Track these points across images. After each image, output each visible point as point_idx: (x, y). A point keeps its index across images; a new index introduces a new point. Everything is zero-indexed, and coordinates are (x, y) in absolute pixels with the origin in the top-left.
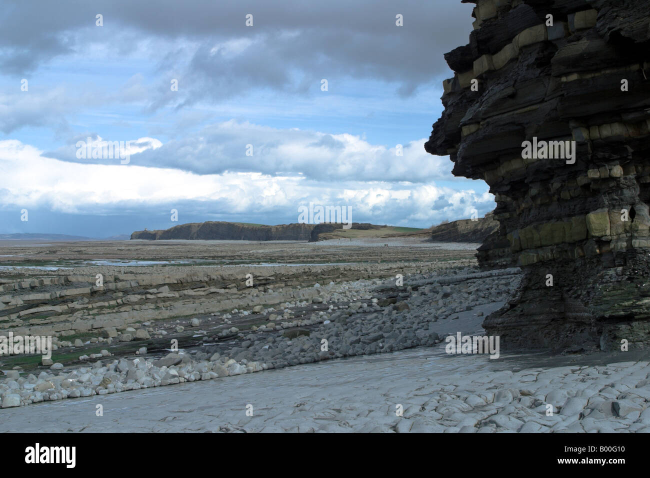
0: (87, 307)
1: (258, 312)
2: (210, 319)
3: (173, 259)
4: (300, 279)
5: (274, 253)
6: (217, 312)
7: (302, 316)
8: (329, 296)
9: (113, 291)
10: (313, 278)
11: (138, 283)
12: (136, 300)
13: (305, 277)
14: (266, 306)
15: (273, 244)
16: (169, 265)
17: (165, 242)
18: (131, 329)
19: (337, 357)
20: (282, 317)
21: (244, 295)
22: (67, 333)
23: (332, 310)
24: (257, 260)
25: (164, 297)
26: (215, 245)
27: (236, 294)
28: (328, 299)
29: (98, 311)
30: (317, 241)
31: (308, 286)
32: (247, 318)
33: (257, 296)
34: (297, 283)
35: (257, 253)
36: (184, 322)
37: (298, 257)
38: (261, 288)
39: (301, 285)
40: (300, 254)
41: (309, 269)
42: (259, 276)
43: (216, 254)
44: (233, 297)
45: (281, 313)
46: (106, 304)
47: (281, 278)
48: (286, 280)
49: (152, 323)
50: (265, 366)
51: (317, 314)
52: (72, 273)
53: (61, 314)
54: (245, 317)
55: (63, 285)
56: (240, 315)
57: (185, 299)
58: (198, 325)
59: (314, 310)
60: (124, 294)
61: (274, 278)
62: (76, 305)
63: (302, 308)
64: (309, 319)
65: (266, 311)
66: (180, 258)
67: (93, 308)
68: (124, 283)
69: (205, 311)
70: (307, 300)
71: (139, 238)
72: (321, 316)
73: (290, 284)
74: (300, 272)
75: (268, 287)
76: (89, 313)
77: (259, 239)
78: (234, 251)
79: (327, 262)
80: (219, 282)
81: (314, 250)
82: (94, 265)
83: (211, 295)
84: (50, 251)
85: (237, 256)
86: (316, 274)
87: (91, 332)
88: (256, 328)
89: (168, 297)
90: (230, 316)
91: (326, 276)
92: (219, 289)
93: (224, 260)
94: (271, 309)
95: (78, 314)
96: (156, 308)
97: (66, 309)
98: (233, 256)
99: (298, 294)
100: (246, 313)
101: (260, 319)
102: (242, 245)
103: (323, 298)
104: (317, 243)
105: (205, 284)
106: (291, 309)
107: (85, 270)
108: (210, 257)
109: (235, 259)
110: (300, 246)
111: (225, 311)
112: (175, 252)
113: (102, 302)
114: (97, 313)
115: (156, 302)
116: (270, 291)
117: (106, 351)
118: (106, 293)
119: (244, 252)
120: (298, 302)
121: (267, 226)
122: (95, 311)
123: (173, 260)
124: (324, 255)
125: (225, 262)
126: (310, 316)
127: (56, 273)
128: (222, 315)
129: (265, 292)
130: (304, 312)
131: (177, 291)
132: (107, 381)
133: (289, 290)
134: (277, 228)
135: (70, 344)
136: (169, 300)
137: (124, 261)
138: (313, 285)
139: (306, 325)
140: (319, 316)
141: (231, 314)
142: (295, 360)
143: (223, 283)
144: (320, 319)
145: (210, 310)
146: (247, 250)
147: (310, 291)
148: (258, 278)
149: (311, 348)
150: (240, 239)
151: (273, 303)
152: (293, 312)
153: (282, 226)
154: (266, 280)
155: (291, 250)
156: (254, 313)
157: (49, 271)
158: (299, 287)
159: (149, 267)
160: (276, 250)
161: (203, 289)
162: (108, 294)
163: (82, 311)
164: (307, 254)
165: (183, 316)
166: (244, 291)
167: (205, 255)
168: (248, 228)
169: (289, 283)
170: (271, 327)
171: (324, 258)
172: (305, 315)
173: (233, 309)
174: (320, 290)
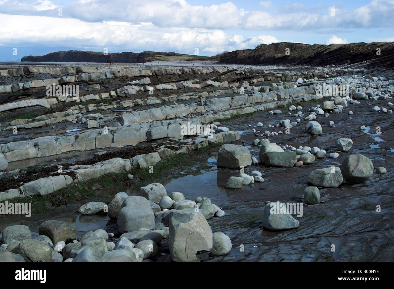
153: (118, 54)
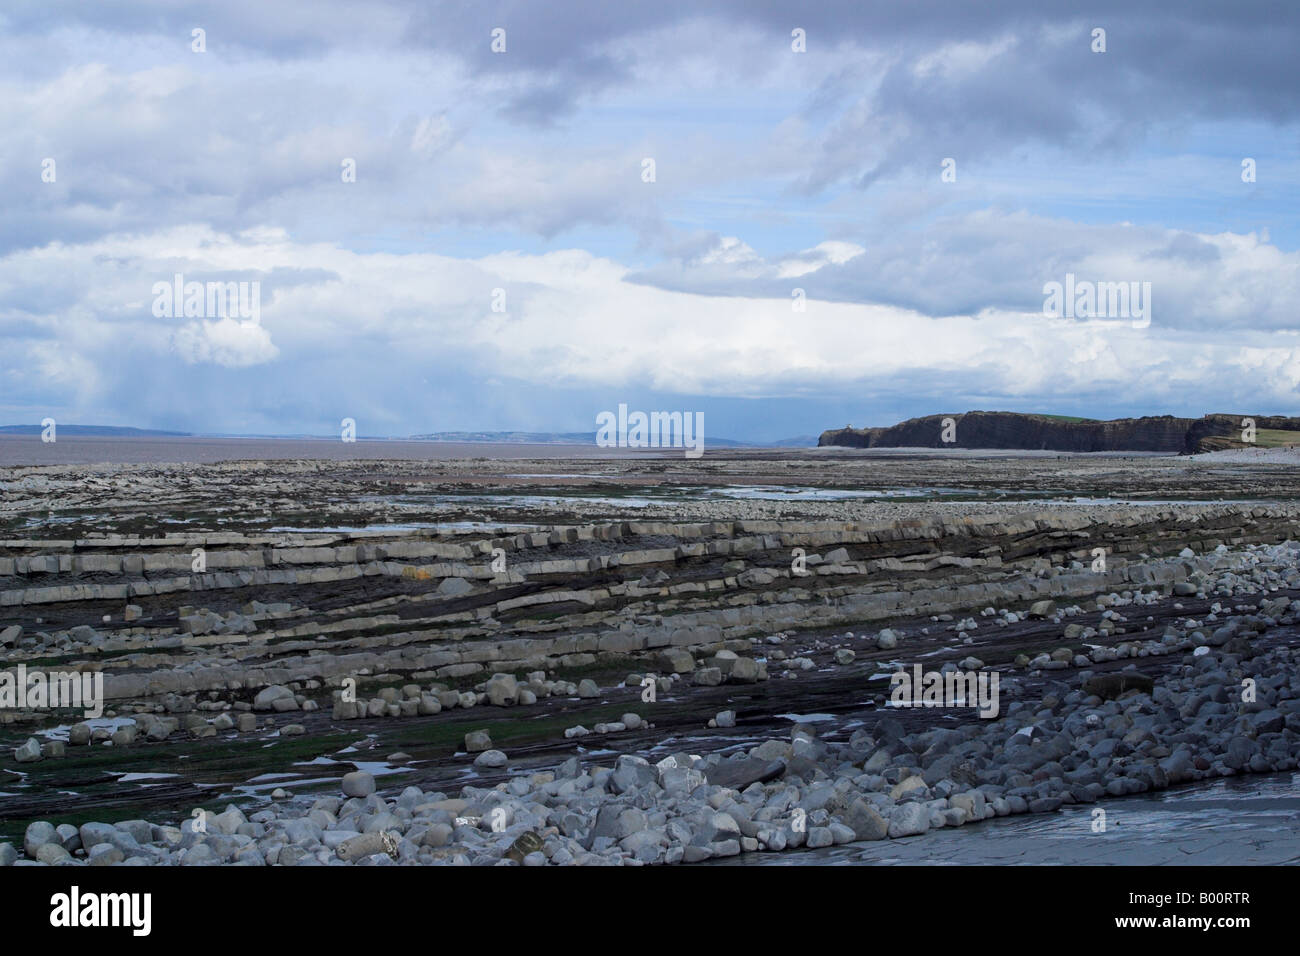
0: (657, 594)
1: (1043, 616)
2: (925, 630)
3: (894, 486)
4: (1149, 536)
5: (1106, 476)
6: (947, 613)
7: (1145, 628)
8: (1212, 579)
9: (725, 556)
10: (1179, 535)
11: (780, 540)
12: (767, 579)
13: (1161, 533)
14: (1061, 601)
15: (1106, 457)
16: (880, 499)
17: (887, 452)
18: (725, 655)
19: (1217, 776)
20: (1096, 630)
21: (1016, 572)
22: (576, 661)
23: (1217, 614)
24: (1067, 491)
25: (833, 575)
26: (985, 459)
27: (997, 570)
28: (1211, 586)
29: (677, 605)
30: (1197, 452)
31: (1166, 555)
32: (1012, 631)
33: (1046, 576)
34: (1141, 546)
35: (1072, 476)
36: (864, 637)
37: (1155, 487)
38: (1057, 557)
39: (1149, 552)
40: (1160, 480)
41: (1172, 514)
42: (1056, 530)
43: (986, 477)
44: (990, 576)
45: (1094, 619)
46: (701, 587)
47: (1106, 535)
48: (1116, 539)
49: (790, 637)
50: (1000, 804)
51: (1181, 626)
52: (672, 514)
53: (592, 608)
54: (1010, 627)
55: (618, 542)
56: (999, 621)
57: (881, 580)
58: (893, 646)
59: (1176, 614)
60: (746, 565)
61: (1088, 535)
62: (633, 588)
63: (1146, 607)
64: (1159, 639)
65: (1062, 613)
66: (905, 485)
67: (670, 596)
68: (748, 540)
69: (917, 610)
70: (1160, 589)
71: (835, 443)
72: (1191, 630)
73: (1125, 549)
74: (1150, 520)
75: (1074, 554)
76: (656, 608)
77: (1077, 447)
78: (1024, 472)
79: (1217, 497)
80: (965, 540)
81: (1191, 471)
82: (727, 497)
83: (941, 571)
84: (652, 468)
85: (1028, 482)
86: (1187, 526)
87: (636, 657)
88: (1028, 659)
89: (842, 575)
90: (975, 625)
91: (1209, 532)
92: (958, 559)
93: (997, 491)
94: (1074, 609)
95: (631, 611)
96: (812, 600)
97: (604, 597)
98: (1017, 483)
99: (1140, 575)
100: (1013, 617)
101: (1044, 635)
102: (1041, 459)
103: (1198, 585)
104: (1197, 458)
105: (932, 545)
106: (1120, 609)
107: (703, 508)
108: (970, 483)
109: (1022, 488)
110: (1161, 463)
111: (963, 612)
112: (903, 472)
113: (693, 584)
114: (676, 607)
115: (814, 586)
116: (1076, 565)
117: (637, 716)
118: (707, 561)
119: (1044, 474)
120: (1139, 592)
121: (1095, 422)
122: (672, 604)
123: (892, 489)
124: (1211, 482)
125: (999, 495)
126: (1163, 632)
127: (640, 513)
128: (956, 620)
129: (1065, 564)
130: (1151, 618)
131: (866, 559)
132: (529, 841)
133: (1122, 564)
134: (1114, 425)
135: (572, 689)
136: (844, 581)
137: (790, 490)
138: (1177, 553)
139: (1150, 654)
140: (1185, 632)
141: (979, 618)
142: (1093, 786)
143: (973, 543)
144: (1185, 641)
145: (930, 608)
146: (1050, 471)
147: (1167, 567)
148: (1051, 534)
149: (1145, 743)
150: (1039, 448)
151: (1080, 594)
152: (1124, 619)
154: (1072, 538)
155: (1142, 470)
156: (1032, 617)
157: (626, 509)
158: (1145, 556)
159: (834, 504)
160: (1110, 470)
161: (924, 557)
162: (713, 564)
163: (641, 604)
164: (1175, 479)
165: (867, 621)
166: (1019, 564)
167: (964, 478)
168: (1054, 425)
169: (1123, 548)
170: (1062, 658)
171: (1209, 488)
172: (1151, 626)
173: (983, 607)
174: (1192, 564)
